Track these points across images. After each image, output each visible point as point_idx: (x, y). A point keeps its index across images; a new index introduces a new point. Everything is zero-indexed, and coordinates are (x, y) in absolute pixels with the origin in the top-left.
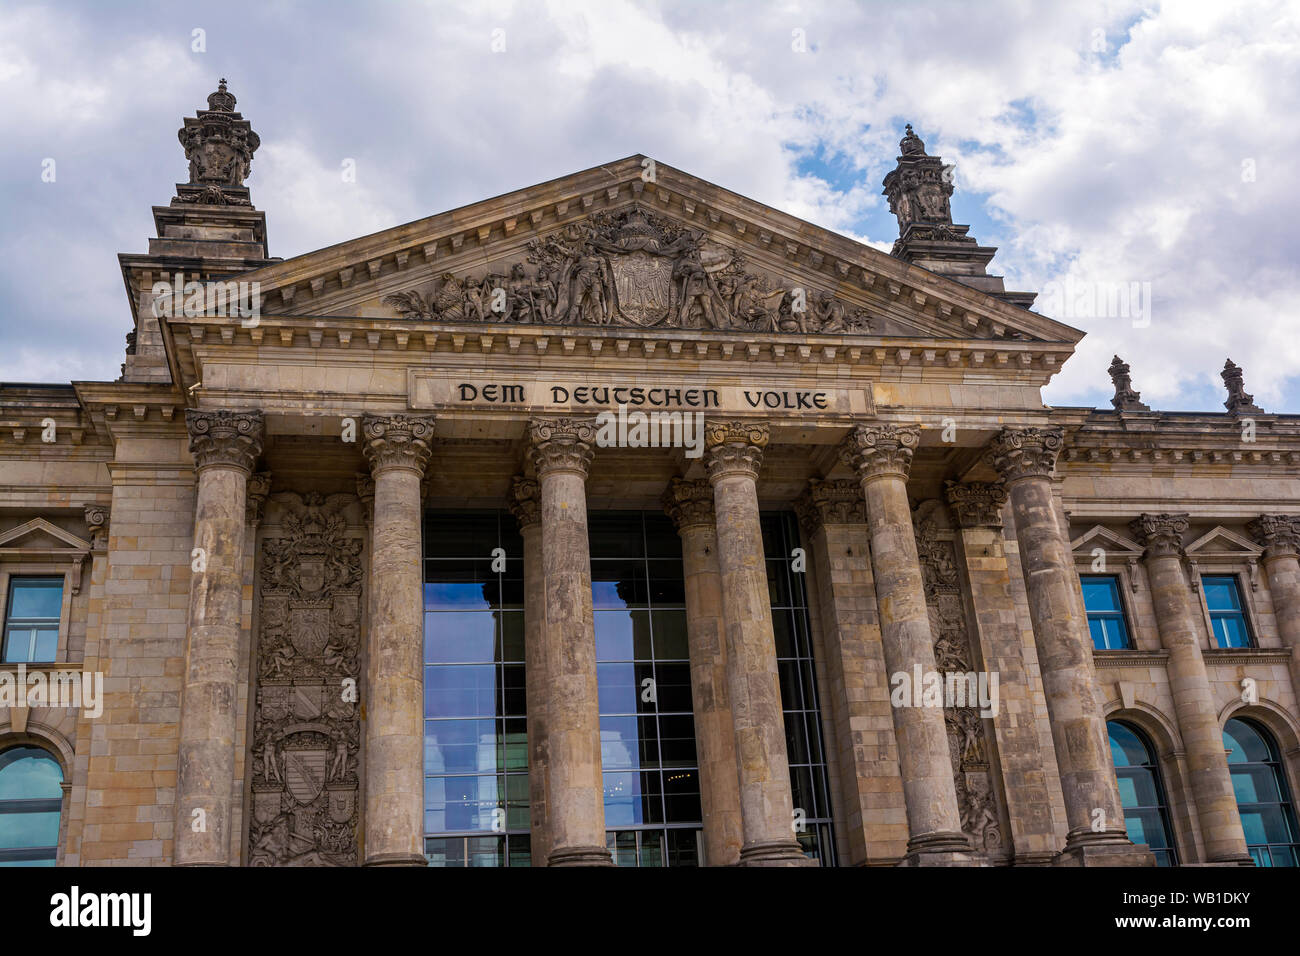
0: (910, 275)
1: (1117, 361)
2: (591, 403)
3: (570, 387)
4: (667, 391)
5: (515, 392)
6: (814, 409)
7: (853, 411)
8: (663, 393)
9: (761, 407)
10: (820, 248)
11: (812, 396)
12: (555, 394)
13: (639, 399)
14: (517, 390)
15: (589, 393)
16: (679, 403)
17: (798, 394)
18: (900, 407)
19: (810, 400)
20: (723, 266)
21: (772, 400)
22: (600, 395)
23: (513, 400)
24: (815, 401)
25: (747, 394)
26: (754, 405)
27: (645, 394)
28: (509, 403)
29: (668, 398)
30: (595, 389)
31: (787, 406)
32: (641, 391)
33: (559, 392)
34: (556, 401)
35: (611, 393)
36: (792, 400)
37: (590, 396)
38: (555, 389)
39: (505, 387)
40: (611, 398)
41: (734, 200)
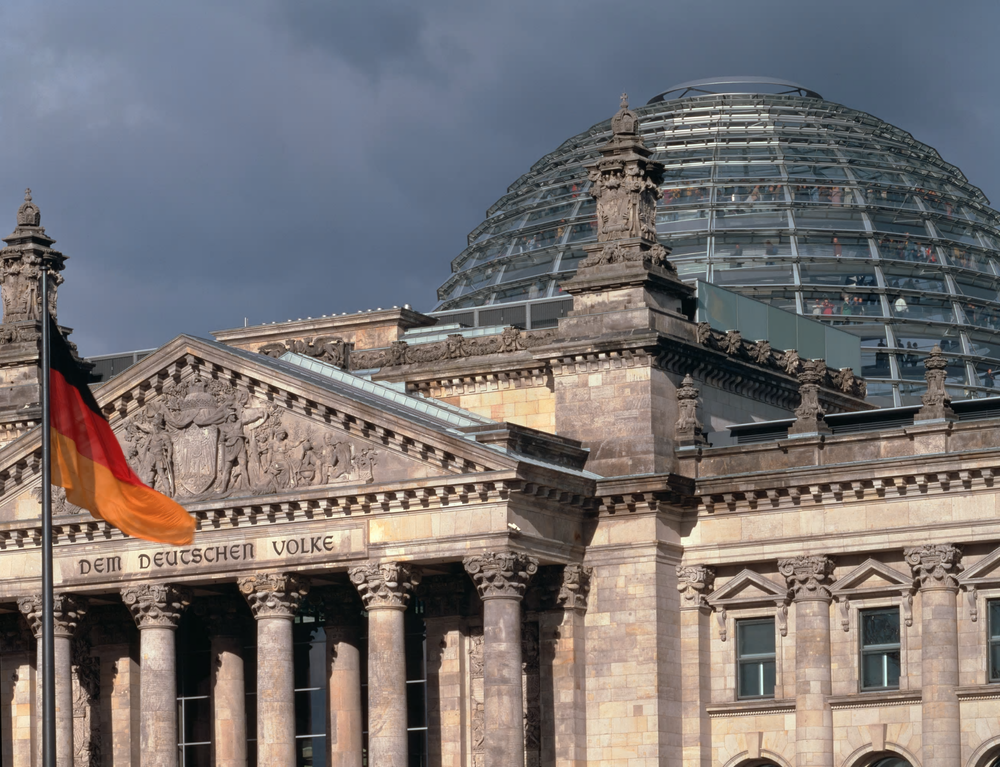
2: (166, 566)
3: (151, 553)
4: (218, 548)
5: (115, 562)
6: (325, 552)
7: (353, 550)
8: (215, 550)
9: (285, 554)
10: (320, 401)
11: (322, 539)
12: (141, 560)
13: (198, 558)
14: (117, 560)
15: (164, 556)
16: (226, 559)
17: (312, 539)
18: (389, 542)
19: (320, 544)
20: (262, 421)
21: (293, 546)
22: (172, 560)
23: (114, 570)
24: (325, 544)
25: (274, 543)
26: (279, 554)
27: (202, 552)
28: (111, 573)
29: (218, 554)
30: (168, 553)
31: (303, 552)
32: (199, 550)
33: (144, 558)
34: (142, 567)
35: (179, 555)
36: (308, 546)
37: (164, 560)
38: (142, 556)
39: (108, 559)
40: (179, 560)
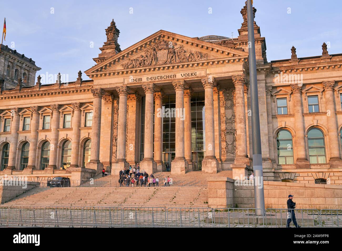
0: (213, 46)
1: (293, 47)
2: (153, 80)
3: (150, 77)
4: (167, 76)
5: (140, 79)
6: (194, 76)
7: (202, 75)
8: (166, 76)
9: (184, 77)
10: (196, 43)
11: (194, 73)
12: (147, 79)
13: (162, 78)
14: (141, 79)
15: (153, 78)
16: (169, 78)
17: (191, 73)
18: (211, 73)
19: (193, 74)
20: (179, 49)
21: (186, 75)
22: (155, 78)
23: (140, 81)
24: (194, 74)
25: (181, 74)
26: (183, 77)
27: (163, 77)
28: (139, 82)
29: (167, 77)
30: (154, 77)
31: (189, 76)
32: (162, 76)
33: (148, 78)
34: (147, 80)
35: (157, 77)
36: (190, 75)
37: (153, 79)
38: (147, 78)
39: (139, 79)
40: (157, 78)
41: (179, 36)
